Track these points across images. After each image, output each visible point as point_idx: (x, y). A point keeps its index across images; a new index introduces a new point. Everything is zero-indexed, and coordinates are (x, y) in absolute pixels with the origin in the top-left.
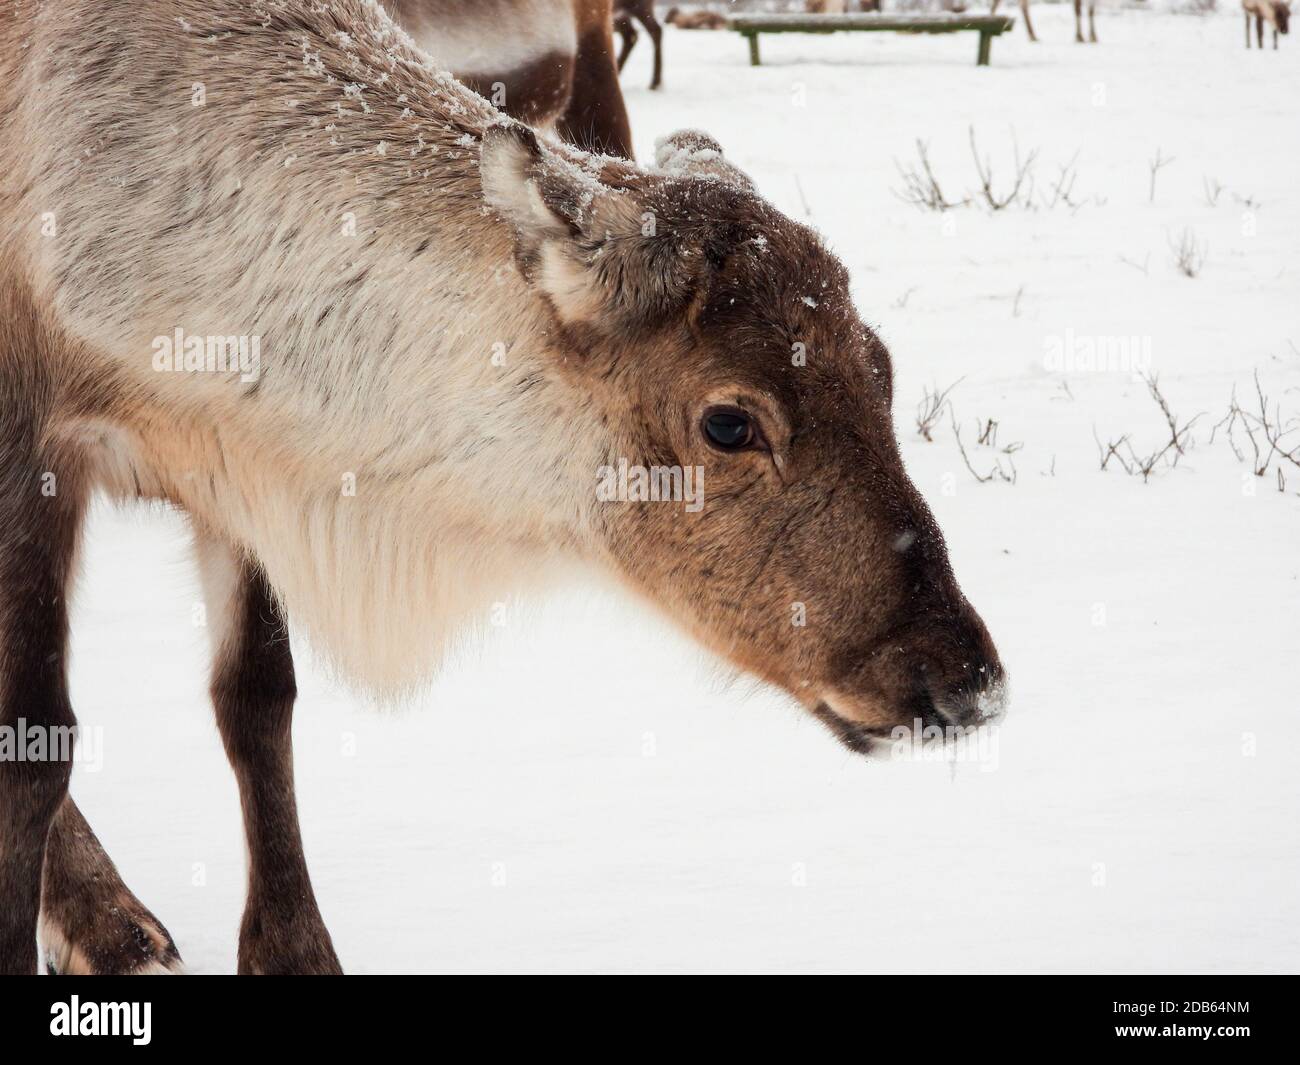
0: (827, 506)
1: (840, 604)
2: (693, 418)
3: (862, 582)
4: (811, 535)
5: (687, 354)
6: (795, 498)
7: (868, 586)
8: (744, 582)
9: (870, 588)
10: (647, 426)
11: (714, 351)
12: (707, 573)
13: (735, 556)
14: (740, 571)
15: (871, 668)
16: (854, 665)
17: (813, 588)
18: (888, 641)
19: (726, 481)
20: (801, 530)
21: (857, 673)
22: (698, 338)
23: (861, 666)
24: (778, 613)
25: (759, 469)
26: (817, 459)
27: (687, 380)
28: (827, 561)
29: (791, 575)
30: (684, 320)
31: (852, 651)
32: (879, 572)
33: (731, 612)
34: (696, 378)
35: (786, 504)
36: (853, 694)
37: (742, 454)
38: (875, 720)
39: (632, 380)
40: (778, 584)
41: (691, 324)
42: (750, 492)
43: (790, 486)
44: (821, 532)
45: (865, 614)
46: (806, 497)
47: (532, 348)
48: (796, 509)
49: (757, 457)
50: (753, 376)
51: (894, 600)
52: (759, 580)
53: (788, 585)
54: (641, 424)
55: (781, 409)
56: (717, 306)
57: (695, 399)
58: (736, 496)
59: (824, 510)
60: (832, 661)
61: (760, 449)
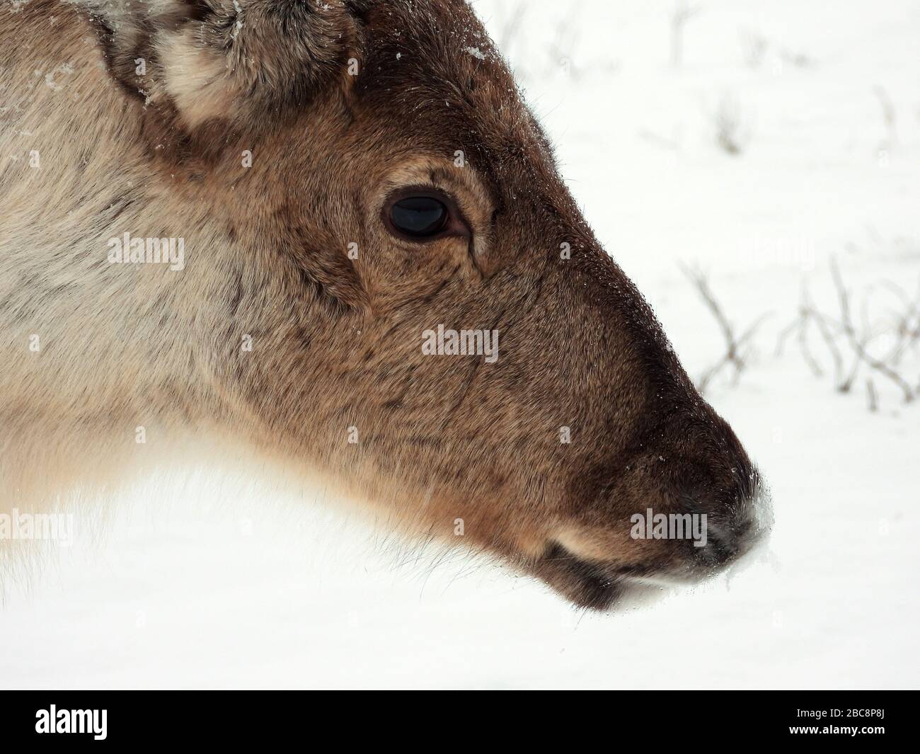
0: (538, 296)
1: (574, 414)
2: (371, 208)
3: (599, 383)
4: (527, 334)
5: (345, 132)
6: (502, 291)
7: (606, 387)
8: (447, 408)
9: (609, 390)
10: (299, 231)
11: (382, 121)
12: (393, 404)
13: (433, 376)
14: (441, 394)
15: (624, 487)
16: (602, 487)
17: (538, 398)
18: (643, 450)
19: (419, 280)
20: (514, 331)
21: (607, 496)
22: (356, 110)
23: (611, 487)
24: (495, 440)
25: (456, 260)
26: (520, 240)
27: (355, 161)
28: (551, 363)
29: (508, 388)
30: (337, 89)
31: (598, 469)
32: (616, 368)
33: (427, 451)
34: (367, 157)
35: (490, 302)
36: (602, 524)
37: (437, 243)
38: (634, 554)
39: (274, 177)
40: (492, 403)
41: (347, 94)
42: (445, 292)
43: (491, 278)
44: (538, 329)
45: (609, 421)
46: (514, 289)
47: (122, 160)
48: (504, 306)
49: (454, 245)
50: (441, 142)
51: (639, 400)
52: (467, 401)
53: (506, 402)
54: (289, 229)
55: (480, 179)
56: (379, 65)
57: (371, 182)
58: (428, 300)
59: (535, 303)
60: (572, 487)
61: (456, 235)
